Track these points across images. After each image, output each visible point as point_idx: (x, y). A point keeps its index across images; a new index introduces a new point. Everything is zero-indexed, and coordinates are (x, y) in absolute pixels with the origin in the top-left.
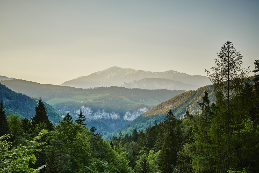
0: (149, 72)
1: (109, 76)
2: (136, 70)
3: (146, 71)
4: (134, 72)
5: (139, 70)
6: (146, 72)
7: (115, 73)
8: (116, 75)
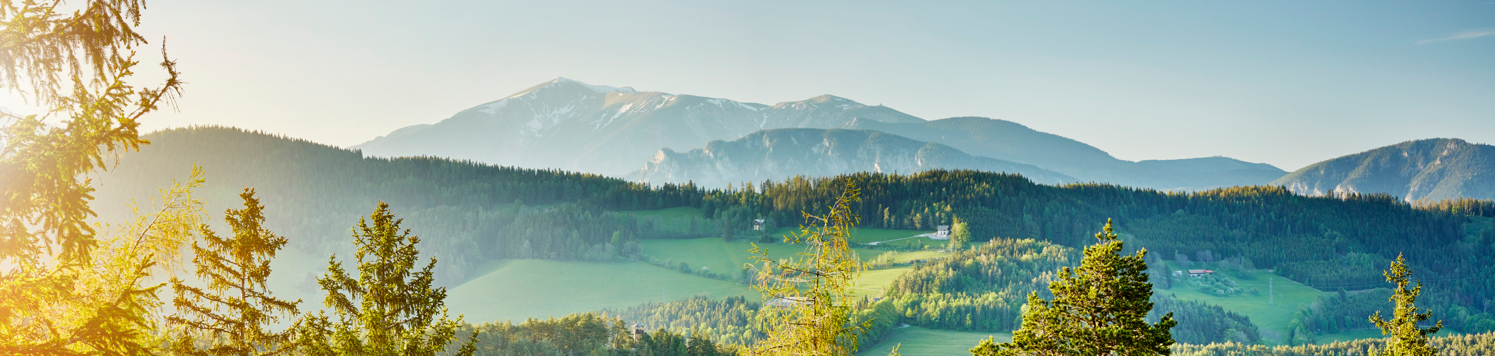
0: (728, 101)
1: (536, 124)
2: (666, 94)
3: (714, 99)
4: (660, 103)
5: (680, 96)
6: (716, 103)
7: (564, 110)
8: (571, 116)
